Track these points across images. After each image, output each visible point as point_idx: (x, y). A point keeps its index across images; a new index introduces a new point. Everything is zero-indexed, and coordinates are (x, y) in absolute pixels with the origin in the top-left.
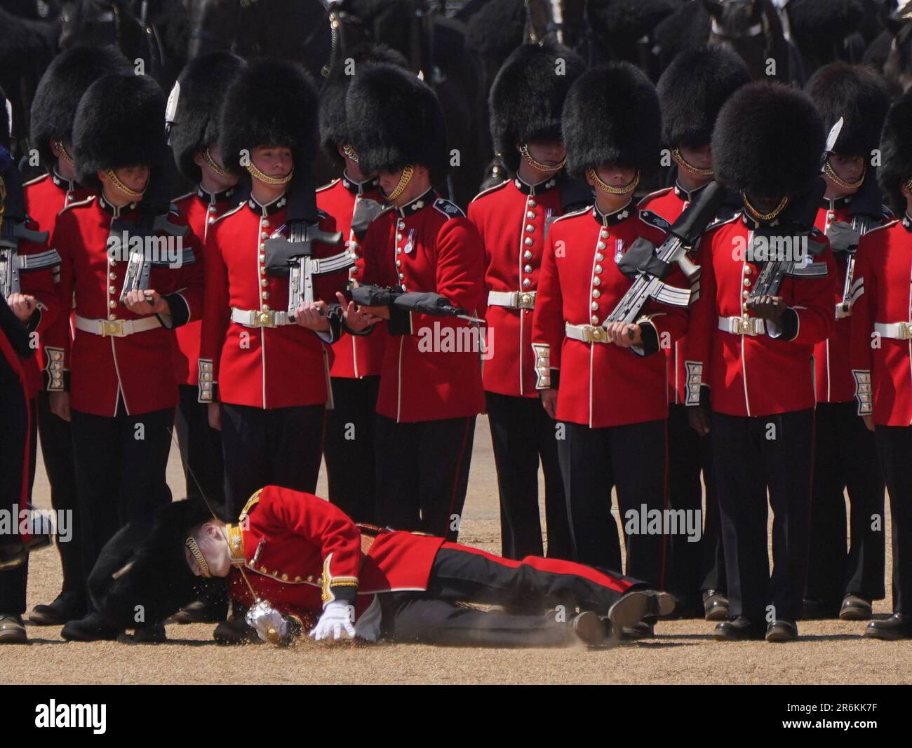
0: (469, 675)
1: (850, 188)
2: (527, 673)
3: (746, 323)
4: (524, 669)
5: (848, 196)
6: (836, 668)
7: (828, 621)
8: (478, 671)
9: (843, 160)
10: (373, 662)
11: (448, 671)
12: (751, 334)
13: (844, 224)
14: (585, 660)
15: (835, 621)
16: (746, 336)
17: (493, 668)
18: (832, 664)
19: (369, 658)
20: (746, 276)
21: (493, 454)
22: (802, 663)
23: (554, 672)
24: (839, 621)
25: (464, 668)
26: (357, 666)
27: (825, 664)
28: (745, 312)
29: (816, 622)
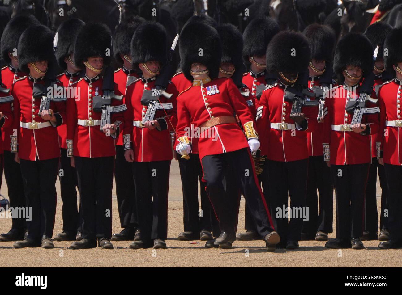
0: (170, 262)
1: (320, 73)
2: (193, 261)
3: (283, 125)
4: (192, 259)
5: (319, 76)
6: (314, 259)
7: (311, 241)
8: (174, 260)
9: (317, 62)
10: (133, 257)
11: (162, 260)
12: (286, 130)
13: (318, 87)
14: (215, 256)
15: (313, 241)
16: (284, 130)
17: (180, 259)
18: (312, 258)
19: (131, 255)
20: (284, 107)
21: (180, 176)
22: (300, 258)
23: (204, 260)
24: (315, 241)
25: (168, 259)
26: (127, 258)
27: (310, 258)
28: (283, 121)
29: (306, 242)
